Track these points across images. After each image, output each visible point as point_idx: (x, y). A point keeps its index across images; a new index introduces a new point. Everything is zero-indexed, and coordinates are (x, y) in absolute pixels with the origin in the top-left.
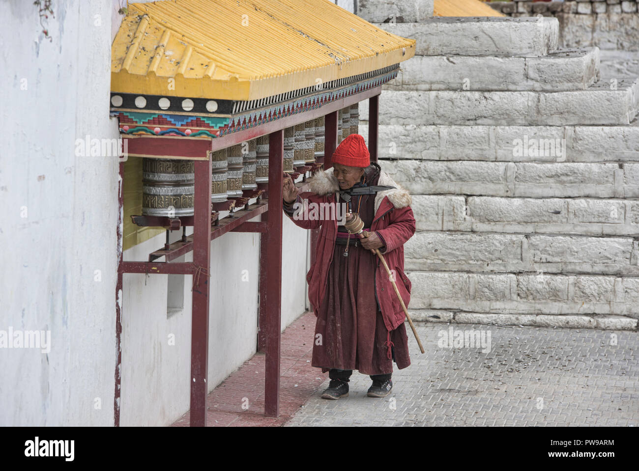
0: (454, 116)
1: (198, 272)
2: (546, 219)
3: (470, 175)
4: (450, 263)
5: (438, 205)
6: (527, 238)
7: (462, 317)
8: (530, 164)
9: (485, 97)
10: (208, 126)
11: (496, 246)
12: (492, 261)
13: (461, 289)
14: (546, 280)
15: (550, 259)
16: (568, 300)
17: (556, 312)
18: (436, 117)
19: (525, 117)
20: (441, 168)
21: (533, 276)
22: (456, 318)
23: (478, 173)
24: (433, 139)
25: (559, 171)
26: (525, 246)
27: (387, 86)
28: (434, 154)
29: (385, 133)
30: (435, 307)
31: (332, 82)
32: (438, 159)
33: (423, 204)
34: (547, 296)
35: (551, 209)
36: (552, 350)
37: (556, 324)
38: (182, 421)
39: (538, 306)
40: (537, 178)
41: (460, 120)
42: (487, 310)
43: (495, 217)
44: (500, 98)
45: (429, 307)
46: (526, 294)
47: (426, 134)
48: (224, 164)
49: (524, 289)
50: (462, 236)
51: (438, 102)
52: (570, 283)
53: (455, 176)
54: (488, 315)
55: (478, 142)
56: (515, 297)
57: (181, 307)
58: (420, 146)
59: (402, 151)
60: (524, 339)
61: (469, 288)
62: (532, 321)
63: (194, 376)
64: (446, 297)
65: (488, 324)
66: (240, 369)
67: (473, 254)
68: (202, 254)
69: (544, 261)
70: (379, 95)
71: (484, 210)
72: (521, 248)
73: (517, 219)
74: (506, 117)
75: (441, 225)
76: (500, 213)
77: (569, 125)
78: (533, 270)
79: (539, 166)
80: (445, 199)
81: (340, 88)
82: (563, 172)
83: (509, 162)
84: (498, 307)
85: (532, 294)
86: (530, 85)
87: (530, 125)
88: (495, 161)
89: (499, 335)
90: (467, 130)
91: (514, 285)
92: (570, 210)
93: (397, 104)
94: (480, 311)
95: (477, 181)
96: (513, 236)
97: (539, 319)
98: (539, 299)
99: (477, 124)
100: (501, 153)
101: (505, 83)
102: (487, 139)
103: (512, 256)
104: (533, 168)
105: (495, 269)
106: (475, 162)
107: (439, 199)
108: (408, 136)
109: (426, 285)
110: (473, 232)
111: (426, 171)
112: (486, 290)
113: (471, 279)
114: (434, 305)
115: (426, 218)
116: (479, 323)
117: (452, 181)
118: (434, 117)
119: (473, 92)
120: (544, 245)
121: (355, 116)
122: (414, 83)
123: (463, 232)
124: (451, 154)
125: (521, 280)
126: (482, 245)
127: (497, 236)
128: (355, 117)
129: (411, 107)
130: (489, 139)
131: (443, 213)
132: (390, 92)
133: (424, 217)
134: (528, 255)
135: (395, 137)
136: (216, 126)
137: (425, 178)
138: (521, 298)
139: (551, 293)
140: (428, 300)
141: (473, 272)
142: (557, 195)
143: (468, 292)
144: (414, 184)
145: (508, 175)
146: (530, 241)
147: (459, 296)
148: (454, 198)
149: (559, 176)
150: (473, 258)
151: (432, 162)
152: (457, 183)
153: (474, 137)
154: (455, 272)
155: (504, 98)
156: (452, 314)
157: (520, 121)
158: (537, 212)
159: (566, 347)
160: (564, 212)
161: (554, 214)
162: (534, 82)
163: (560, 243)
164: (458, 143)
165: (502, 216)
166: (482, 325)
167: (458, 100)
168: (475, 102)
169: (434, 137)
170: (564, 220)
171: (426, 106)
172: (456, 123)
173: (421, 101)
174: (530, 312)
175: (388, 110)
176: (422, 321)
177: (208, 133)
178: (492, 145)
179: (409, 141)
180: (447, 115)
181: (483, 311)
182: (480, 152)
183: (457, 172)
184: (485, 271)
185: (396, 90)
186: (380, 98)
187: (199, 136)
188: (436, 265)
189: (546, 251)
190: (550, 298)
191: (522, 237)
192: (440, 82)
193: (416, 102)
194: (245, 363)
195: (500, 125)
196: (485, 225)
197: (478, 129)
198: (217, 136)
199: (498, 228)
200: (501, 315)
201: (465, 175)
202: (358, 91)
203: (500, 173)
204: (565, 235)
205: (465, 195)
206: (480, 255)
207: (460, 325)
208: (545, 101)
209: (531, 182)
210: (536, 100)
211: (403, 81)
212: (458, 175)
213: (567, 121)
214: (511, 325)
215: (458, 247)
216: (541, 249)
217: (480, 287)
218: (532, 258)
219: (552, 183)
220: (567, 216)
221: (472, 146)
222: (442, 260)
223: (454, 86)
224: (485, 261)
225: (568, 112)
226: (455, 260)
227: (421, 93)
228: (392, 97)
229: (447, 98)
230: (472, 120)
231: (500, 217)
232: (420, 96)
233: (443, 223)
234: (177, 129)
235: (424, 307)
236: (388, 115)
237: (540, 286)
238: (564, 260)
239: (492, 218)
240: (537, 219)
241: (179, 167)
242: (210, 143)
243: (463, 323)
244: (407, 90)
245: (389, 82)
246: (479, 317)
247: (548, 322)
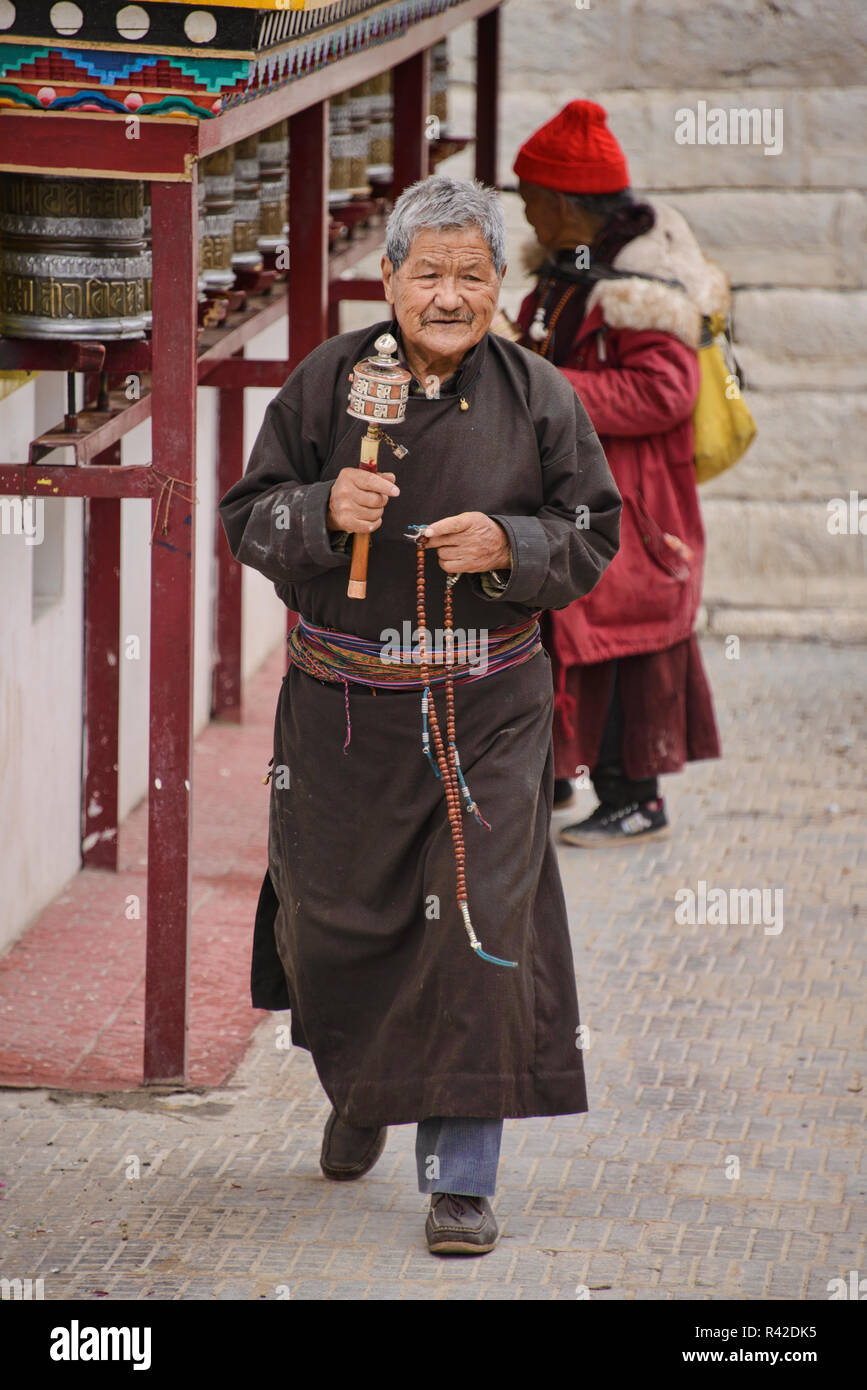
1: (166, 492)
10: (190, 83)
48: (226, 185)
57: (58, 594)
63: (158, 773)
68: (177, 443)
70: (499, 8)
121: (442, 65)
128: (442, 69)
136: (213, 84)
177: (190, 103)
187: (163, 114)
198: (215, 112)
234: (103, 91)
241: (102, 199)
242: (194, 130)
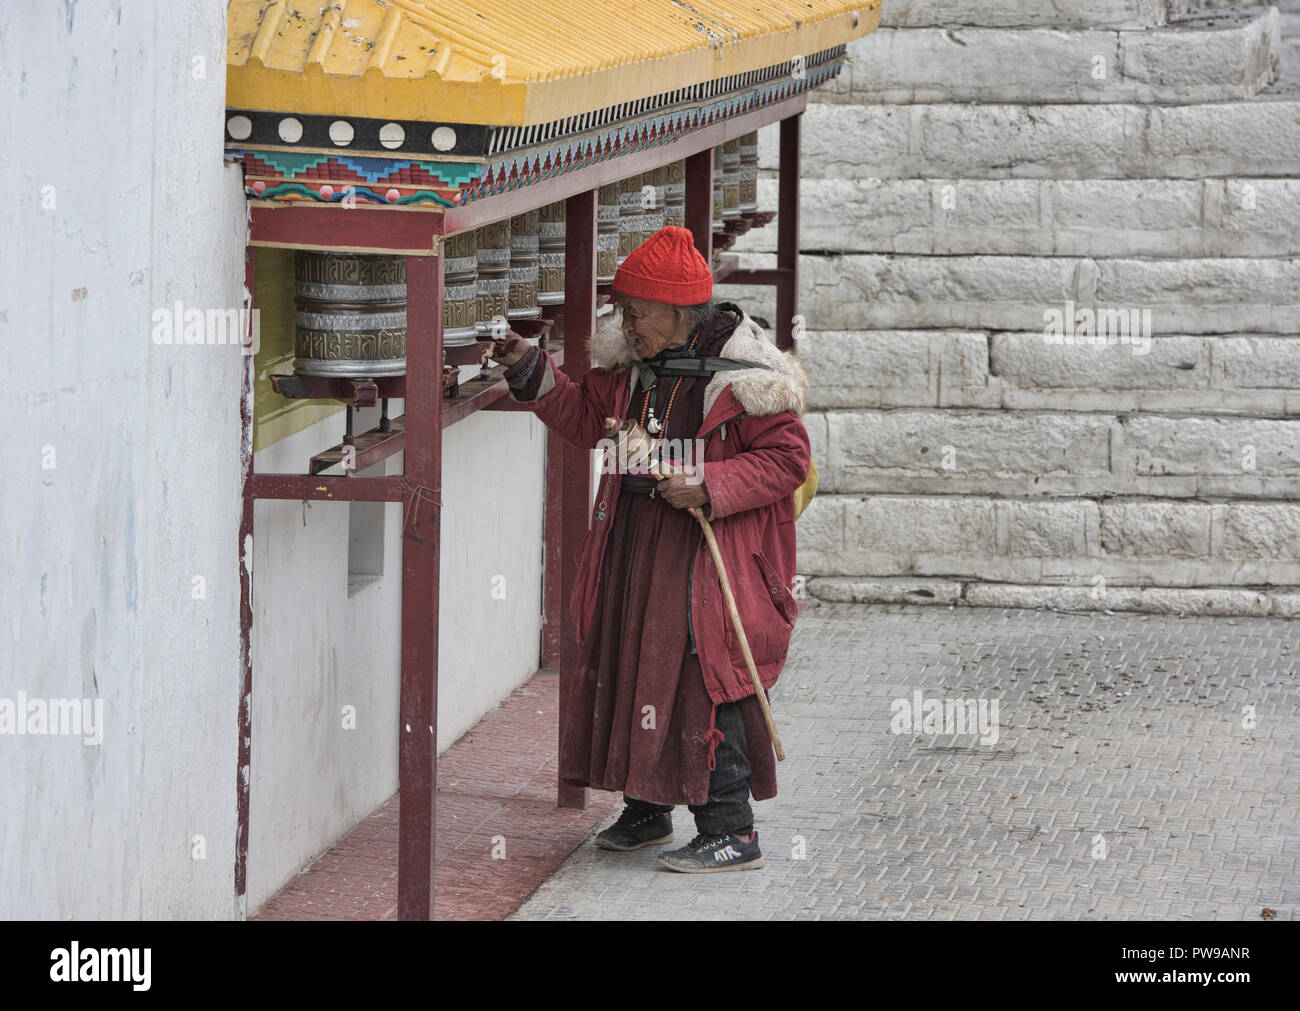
0: (964, 158)
1: (416, 497)
2: (1162, 381)
3: (999, 286)
4: (955, 476)
5: (929, 352)
6: (1121, 422)
7: (981, 592)
8: (1128, 261)
9: (1031, 118)
10: (435, 181)
11: (1054, 440)
12: (1046, 472)
13: (979, 534)
14: (1163, 512)
15: (1171, 467)
16: (1210, 555)
17: (1185, 582)
18: (924, 162)
19: (1118, 160)
20: (935, 272)
21: (1134, 505)
22: (969, 595)
23: (1014, 281)
24: (917, 208)
25: (1191, 276)
26: (1118, 439)
27: (818, 94)
28: (919, 241)
29: (814, 196)
30: (921, 571)
31: (702, 85)
32: (928, 252)
33: (896, 350)
34: (1165, 547)
35: (1173, 359)
36: (1177, 662)
37: (1186, 607)
38: (381, 815)
39: (1146, 569)
40: (1144, 292)
41: (978, 167)
42: (1036, 577)
43: (1052, 377)
44: (1064, 119)
45: (910, 573)
46: (1117, 543)
47: (902, 198)
48: (468, 264)
49: (1116, 532)
50: (980, 419)
51: (930, 128)
52: (1214, 518)
53: (964, 288)
54: (1037, 589)
55: (1016, 215)
56: (1095, 549)
57: (379, 572)
58: (888, 224)
59: (850, 234)
60: (1116, 641)
61: (995, 530)
62: (1133, 600)
63: (407, 720)
64: (945, 549)
65: (1036, 609)
66: (503, 704)
67: (1005, 457)
68: (423, 459)
69: (1159, 471)
70: (802, 113)
71: (1029, 363)
72: (1110, 444)
73: (1100, 380)
74: (1077, 160)
75: (935, 397)
76: (1063, 368)
77: (1214, 177)
78: (1135, 492)
79: (1147, 266)
80: (945, 338)
81: (718, 99)
82: (1201, 278)
83: (1084, 257)
84: (1058, 571)
85: (1132, 543)
86: (1128, 91)
87: (1128, 177)
88: (1053, 256)
89: (1061, 631)
90: (991, 189)
91: (1094, 523)
92: (1214, 362)
93: (839, 133)
94: (1020, 579)
95: (1014, 299)
96: (1092, 417)
97: (1148, 596)
98: (1148, 554)
99: (1012, 177)
100: (1065, 240)
101: (1073, 86)
102: (1034, 208)
103: (1088, 462)
104: (1135, 270)
105: (1053, 489)
106: (1008, 259)
107: (930, 339)
108: (864, 201)
109: (902, 525)
110: (1004, 409)
111: (902, 278)
112: (1033, 535)
113: (1000, 512)
114: (920, 568)
115: (903, 380)
116: (1018, 606)
117: (958, 299)
118: (919, 161)
119: (1006, 107)
120: (1158, 437)
121: (750, 160)
122: (878, 87)
123: (982, 411)
124: (956, 242)
125: (1109, 513)
126: (1025, 437)
127: (1057, 419)
128: (751, 163)
129: (870, 139)
130: (1040, 208)
131: (940, 368)
132: (824, 107)
133: (897, 378)
134: (1124, 459)
135: (835, 206)
136: (453, 182)
137: (899, 293)
138: (1109, 551)
139: (1173, 541)
140: (907, 557)
141: (1004, 497)
142: (1186, 329)
143: (993, 539)
144: (877, 307)
145: (1081, 285)
146: (1129, 430)
147: (975, 547)
148: (963, 336)
149: (1191, 289)
150: (1004, 466)
151: (916, 260)
152: (970, 303)
153: (1007, 203)
154: (965, 495)
155: (1073, 119)
156: (959, 587)
157: (1106, 170)
158: (1144, 366)
159: (1207, 656)
160: (1201, 366)
161: (1180, 371)
162: (1138, 84)
163: (1192, 433)
164: (972, 217)
165: (1067, 374)
166: (1023, 611)
167: (972, 124)
168: (1009, 129)
169: (921, 205)
170: (1203, 383)
171: (903, 137)
172: (967, 174)
173: (892, 126)
174: (1127, 582)
175: (820, 146)
176: (895, 602)
177: (436, 196)
178: (1047, 220)
179: (865, 213)
180: (948, 158)
181: (1026, 581)
182: (1019, 237)
183: (971, 279)
184: (1030, 493)
185: (837, 103)
186: (803, 119)
187: (416, 204)
188: (925, 482)
189: (1162, 449)
190: (1172, 552)
191: (1110, 421)
192: (933, 84)
193: (881, 128)
194: (514, 693)
195: (1063, 177)
196: (1030, 395)
197: (1016, 186)
198: (456, 203)
199: (1059, 400)
200: (1065, 589)
201: (987, 287)
202: (758, 105)
203: (1064, 281)
204: (1203, 415)
205: (986, 329)
206: (1019, 459)
207: (976, 610)
208: (1160, 124)
209: (1130, 301)
210: (1141, 122)
211: (852, 84)
212: (972, 287)
213: (1208, 169)
214: (1087, 610)
215: (972, 442)
216: (1151, 446)
217: (1019, 527)
218: (1133, 465)
219: (1176, 302)
220: (1208, 374)
221: (1003, 223)
222: (936, 470)
223: (965, 93)
224: (1031, 473)
225: (1210, 148)
226: (965, 470)
227: (892, 109)
228: (828, 118)
229: (950, 120)
230: (1002, 167)
231: (1064, 378)
232: (889, 115)
233: (939, 391)
234: (371, 188)
235: (899, 572)
236: (821, 158)
237: (1149, 527)
238: (1202, 469)
239: (1045, 378)
240: (1143, 382)
241: (373, 269)
242: (440, 217)
243: (982, 606)
244: (863, 102)
245: (822, 87)
246: (1018, 593)
247: (1167, 603)
